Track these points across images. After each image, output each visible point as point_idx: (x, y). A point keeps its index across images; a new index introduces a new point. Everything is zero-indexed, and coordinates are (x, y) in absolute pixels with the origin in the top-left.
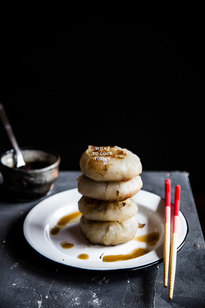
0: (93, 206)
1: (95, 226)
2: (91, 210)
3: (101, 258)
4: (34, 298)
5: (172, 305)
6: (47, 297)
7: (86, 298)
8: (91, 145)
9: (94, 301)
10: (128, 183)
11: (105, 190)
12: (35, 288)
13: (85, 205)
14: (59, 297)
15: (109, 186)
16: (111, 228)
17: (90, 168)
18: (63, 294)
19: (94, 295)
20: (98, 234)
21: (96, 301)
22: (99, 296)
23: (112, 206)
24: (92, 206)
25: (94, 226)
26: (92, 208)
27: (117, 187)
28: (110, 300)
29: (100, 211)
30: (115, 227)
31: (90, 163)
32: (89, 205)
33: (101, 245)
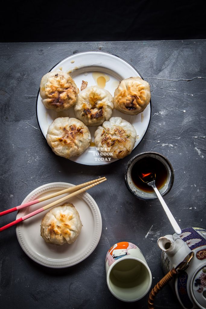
4: (160, 148)
6: (159, 141)
7: (159, 119)
14: (158, 134)
18: (155, 132)
21: (162, 113)
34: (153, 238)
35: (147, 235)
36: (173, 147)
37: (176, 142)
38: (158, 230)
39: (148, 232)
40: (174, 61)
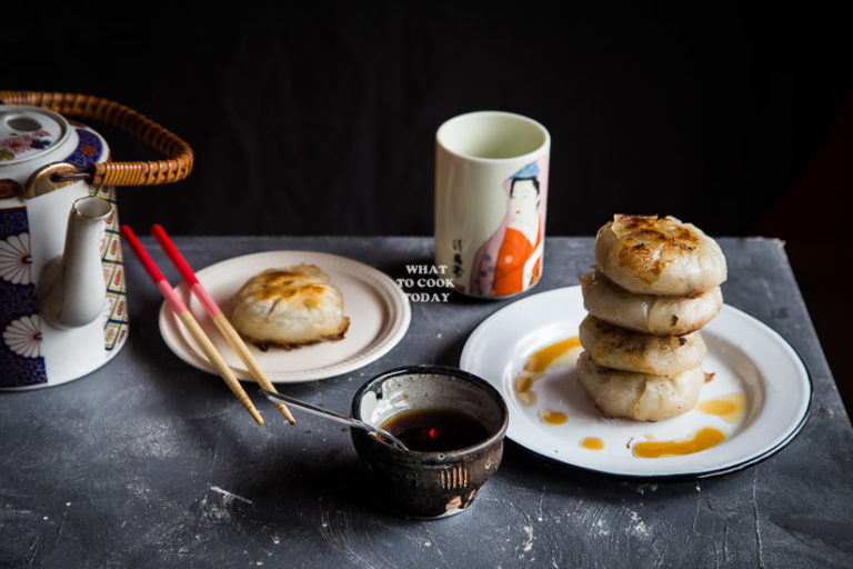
0: (615, 340)
1: (614, 380)
2: (610, 348)
3: (628, 447)
4: (516, 522)
5: (794, 536)
6: (540, 519)
7: (619, 522)
8: (618, 213)
9: (637, 528)
10: (697, 301)
11: (649, 313)
12: (511, 501)
13: (598, 338)
14: (565, 519)
15: (656, 305)
16: (651, 387)
17: (622, 265)
18: (571, 513)
19: (635, 517)
20: (621, 397)
21: (640, 528)
22: (645, 518)
23: (656, 342)
24: (612, 340)
25: (612, 379)
26: (613, 344)
27: (674, 309)
28: (668, 527)
29: (629, 351)
30: (658, 385)
31: (622, 255)
32: (607, 336)
33: (627, 418)
34: (207, 503)
35: (220, 490)
36: (521, 551)
37: (539, 558)
38: (232, 515)
39: (232, 492)
40: (830, 560)
